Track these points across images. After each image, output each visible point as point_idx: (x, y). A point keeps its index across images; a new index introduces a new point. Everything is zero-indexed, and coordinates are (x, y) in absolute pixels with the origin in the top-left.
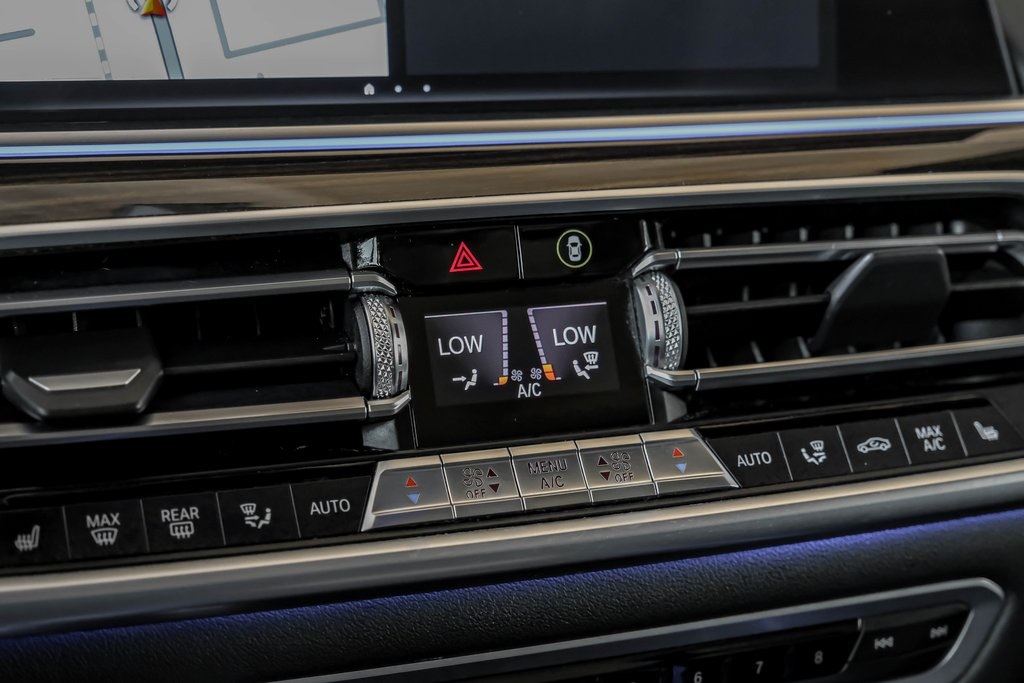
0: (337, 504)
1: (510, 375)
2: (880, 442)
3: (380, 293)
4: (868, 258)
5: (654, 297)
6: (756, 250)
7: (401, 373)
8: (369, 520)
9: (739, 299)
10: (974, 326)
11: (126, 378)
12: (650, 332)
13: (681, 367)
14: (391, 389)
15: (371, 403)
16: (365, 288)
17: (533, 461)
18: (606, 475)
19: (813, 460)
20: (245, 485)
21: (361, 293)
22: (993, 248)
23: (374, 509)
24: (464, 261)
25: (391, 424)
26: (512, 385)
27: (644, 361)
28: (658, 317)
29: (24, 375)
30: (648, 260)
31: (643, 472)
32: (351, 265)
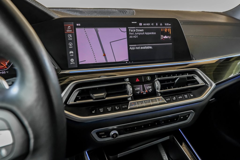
0: (125, 106)
2: (181, 97)
3: (129, 84)
4: (179, 78)
6: (167, 78)
7: (131, 92)
8: (129, 108)
9: (165, 83)
10: (189, 84)
11: (103, 94)
12: (157, 86)
13: (160, 90)
14: (130, 94)
15: (128, 96)
17: (145, 101)
18: (153, 102)
19: (174, 99)
20: (116, 105)
21: (127, 84)
22: (191, 76)
24: (137, 80)
25: (131, 98)
26: (143, 93)
27: (156, 90)
28: (158, 85)
29: (93, 94)
30: (156, 79)
31: (157, 101)
32: (126, 81)
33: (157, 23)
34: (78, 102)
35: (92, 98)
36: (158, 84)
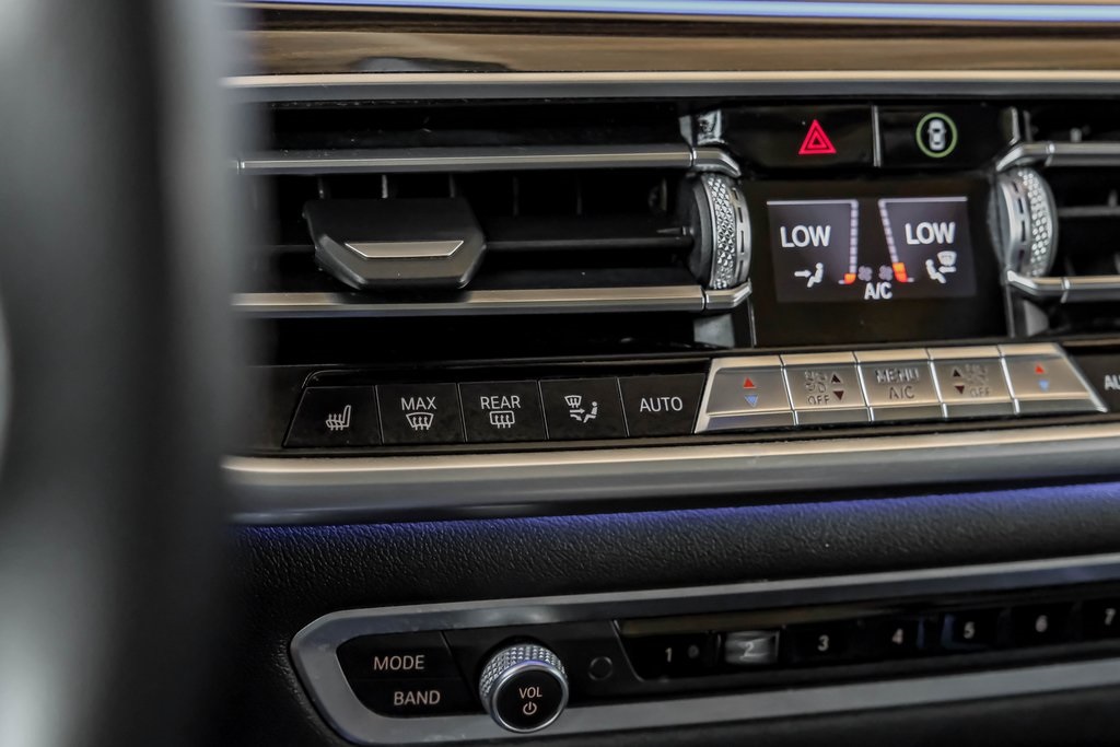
0: (669, 401)
1: (857, 273)
3: (719, 173)
5: (1021, 195)
7: (742, 262)
8: (703, 422)
9: (1107, 203)
11: (447, 248)
12: (1015, 231)
13: (1046, 275)
14: (730, 278)
15: (708, 293)
16: (705, 167)
17: (880, 368)
18: (961, 389)
20: (571, 376)
21: (701, 173)
23: (708, 411)
24: (817, 144)
25: (727, 319)
26: (860, 285)
27: (1004, 265)
28: (1025, 217)
29: (341, 239)
30: (1014, 155)
31: (1001, 388)
32: (690, 141)
35: (328, 281)
36: (1026, 205)
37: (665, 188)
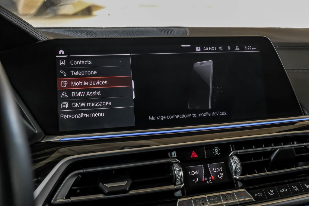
1: (205, 179)
2: (285, 190)
3: (177, 163)
4: (278, 150)
5: (234, 161)
6: (254, 150)
7: (182, 180)
9: (251, 160)
10: (301, 163)
11: (124, 183)
12: (234, 167)
13: (241, 175)
14: (180, 183)
15: (176, 186)
16: (173, 162)
17: (211, 197)
18: (227, 200)
19: (271, 194)
21: (173, 163)
22: (303, 147)
24: (194, 155)
25: (180, 191)
26: (205, 181)
27: (233, 174)
28: (235, 165)
29: (103, 183)
30: (232, 153)
31: (235, 199)
32: (170, 157)
33: (229, 47)
34: (73, 199)
35: (101, 191)
37: (166, 166)
